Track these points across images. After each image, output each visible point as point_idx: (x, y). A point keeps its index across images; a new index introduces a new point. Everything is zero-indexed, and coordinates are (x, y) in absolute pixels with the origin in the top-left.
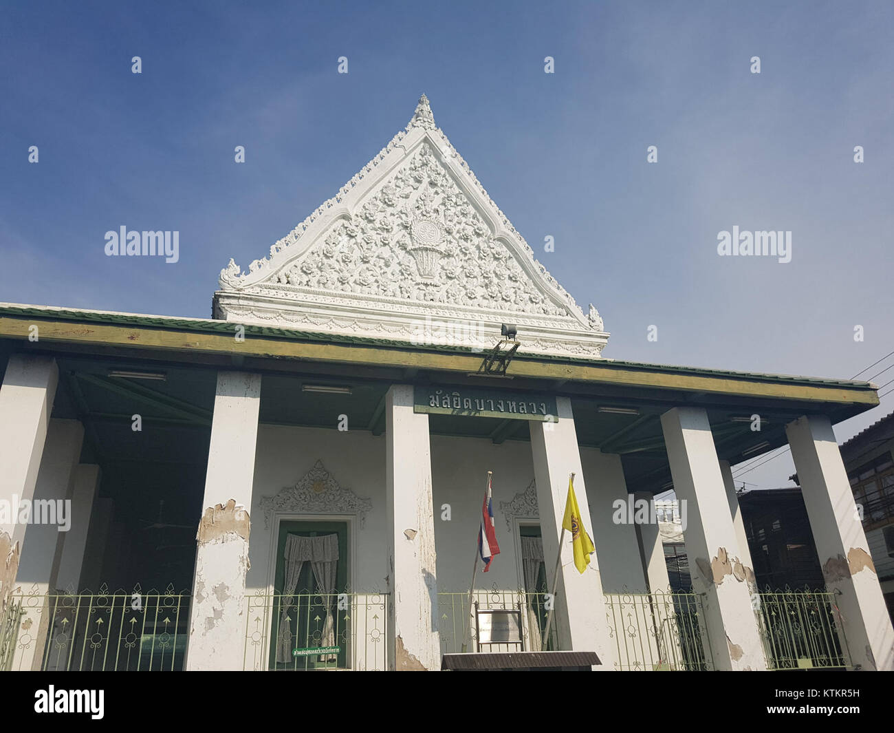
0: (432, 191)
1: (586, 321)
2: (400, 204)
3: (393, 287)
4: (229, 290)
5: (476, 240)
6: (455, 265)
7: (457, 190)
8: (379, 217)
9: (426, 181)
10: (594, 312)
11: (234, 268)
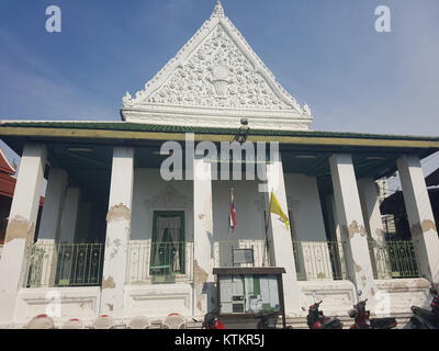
0: (223, 49)
1: (301, 111)
2: (207, 58)
3: (204, 100)
4: (127, 107)
5: (245, 73)
6: (235, 87)
7: (236, 48)
8: (196, 66)
9: (220, 44)
10: (306, 106)
11: (129, 96)
